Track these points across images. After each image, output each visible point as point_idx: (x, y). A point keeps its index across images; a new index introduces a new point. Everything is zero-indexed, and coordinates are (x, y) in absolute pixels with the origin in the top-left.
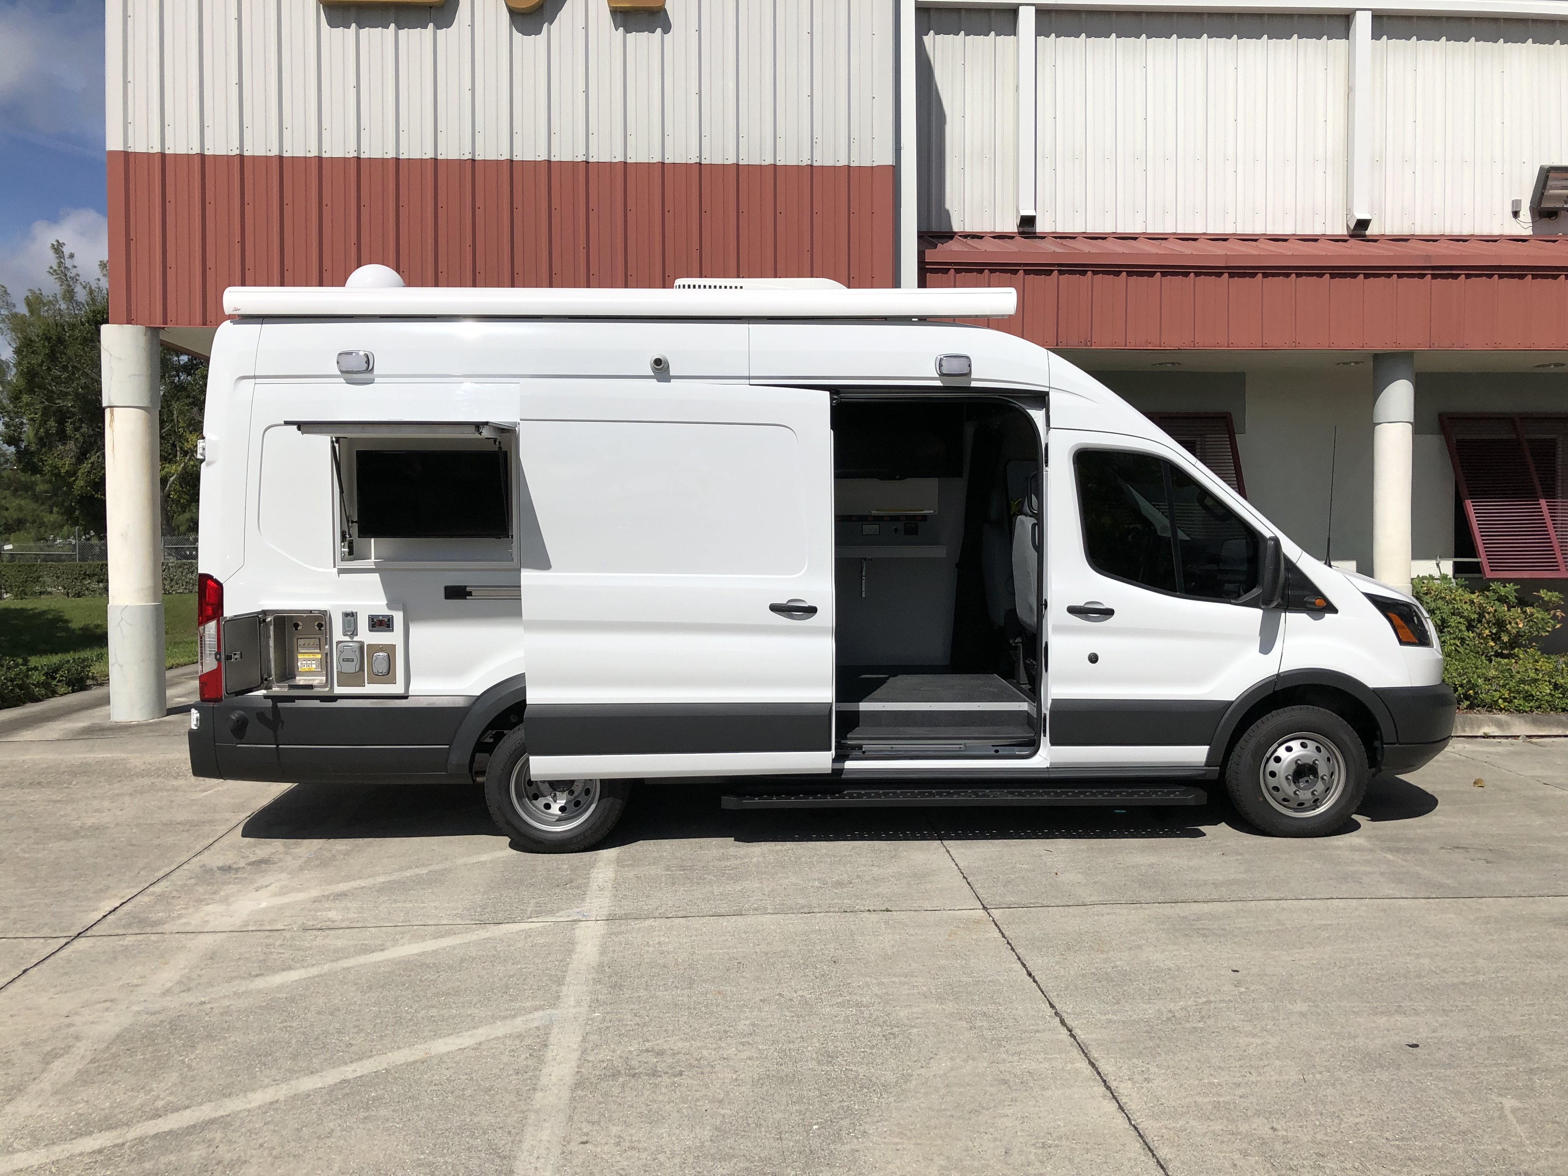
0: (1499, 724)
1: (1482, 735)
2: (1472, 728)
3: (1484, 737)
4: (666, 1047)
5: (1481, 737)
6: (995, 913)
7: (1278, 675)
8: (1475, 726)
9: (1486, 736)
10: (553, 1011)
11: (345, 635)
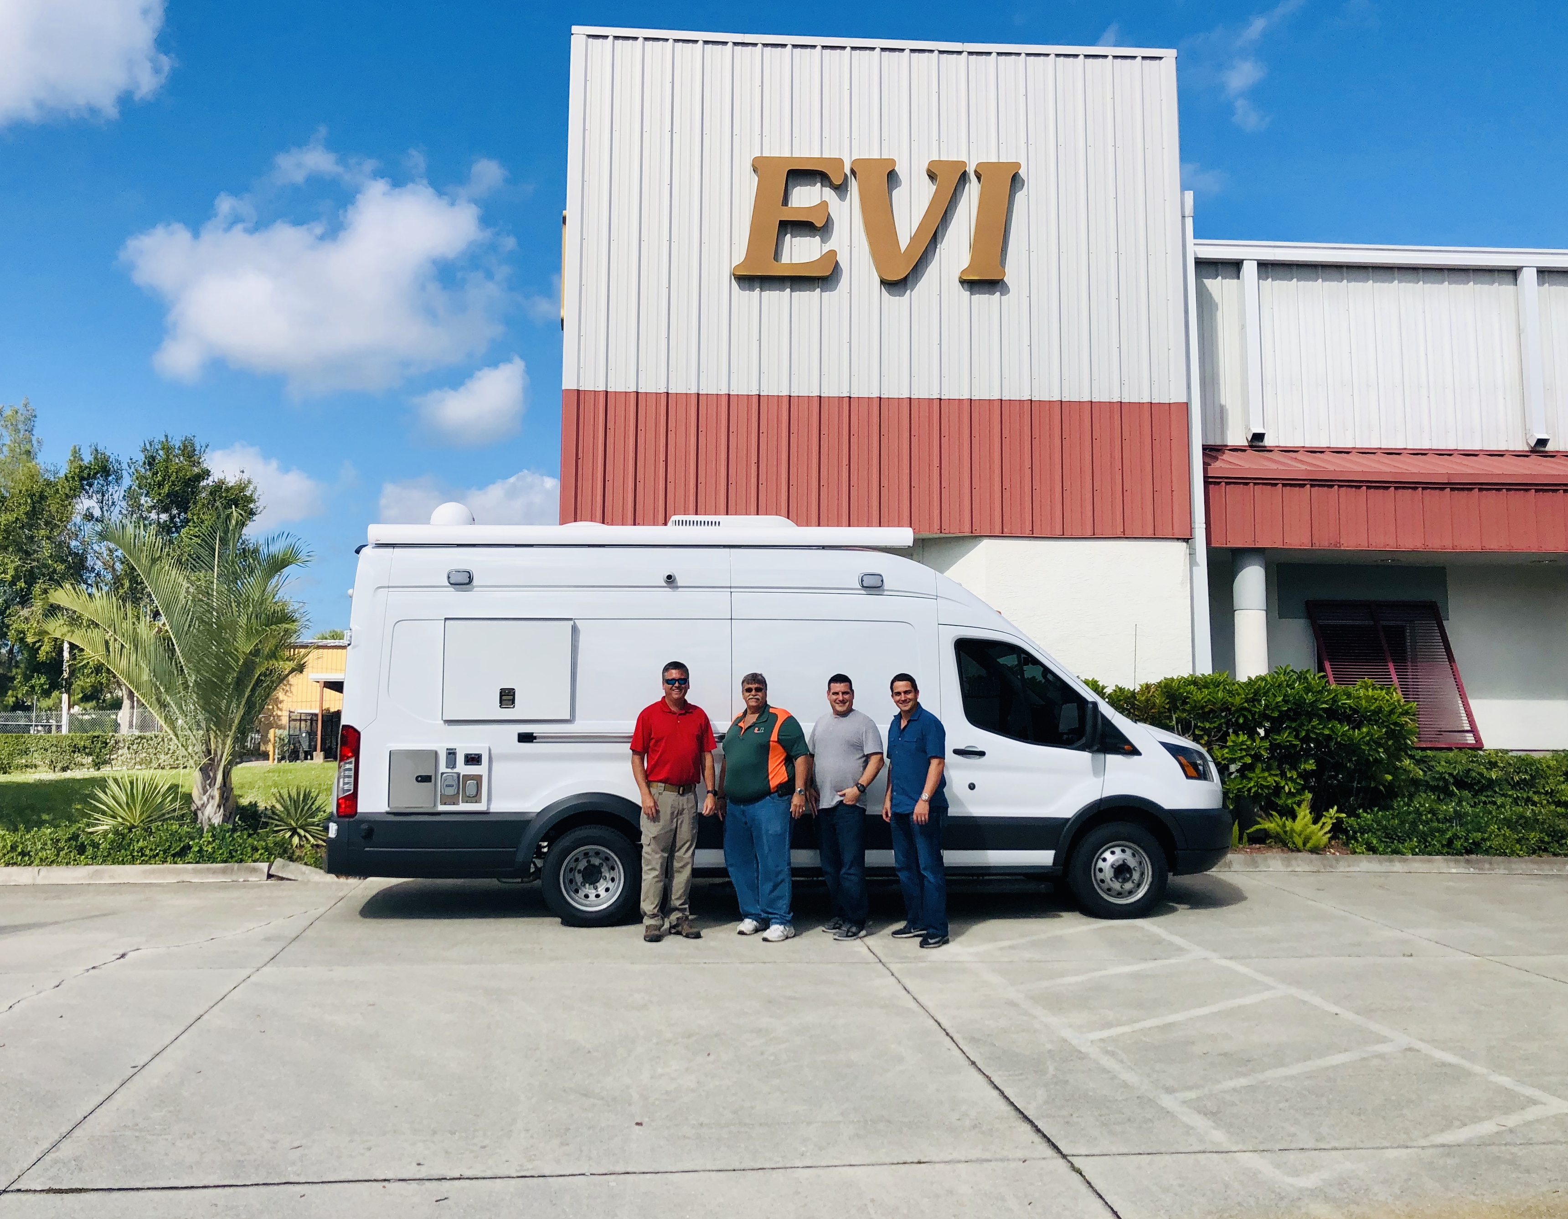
7: (1101, 800)
11: (447, 767)
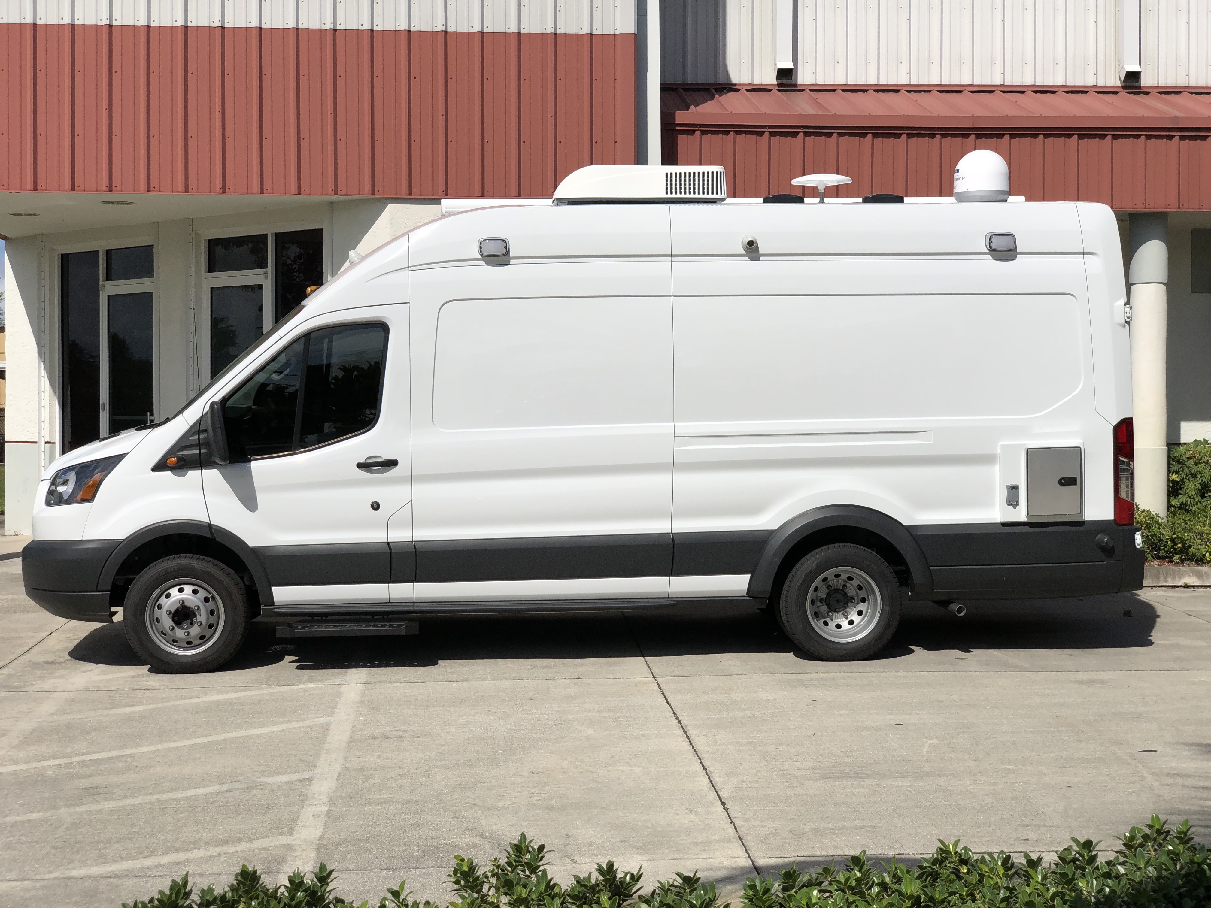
0: (1199, 575)
1: (1183, 585)
2: (1174, 578)
3: (1184, 587)
4: (408, 729)
5: (1181, 586)
6: (660, 680)
8: (1177, 577)
9: (1187, 586)
10: (331, 718)
